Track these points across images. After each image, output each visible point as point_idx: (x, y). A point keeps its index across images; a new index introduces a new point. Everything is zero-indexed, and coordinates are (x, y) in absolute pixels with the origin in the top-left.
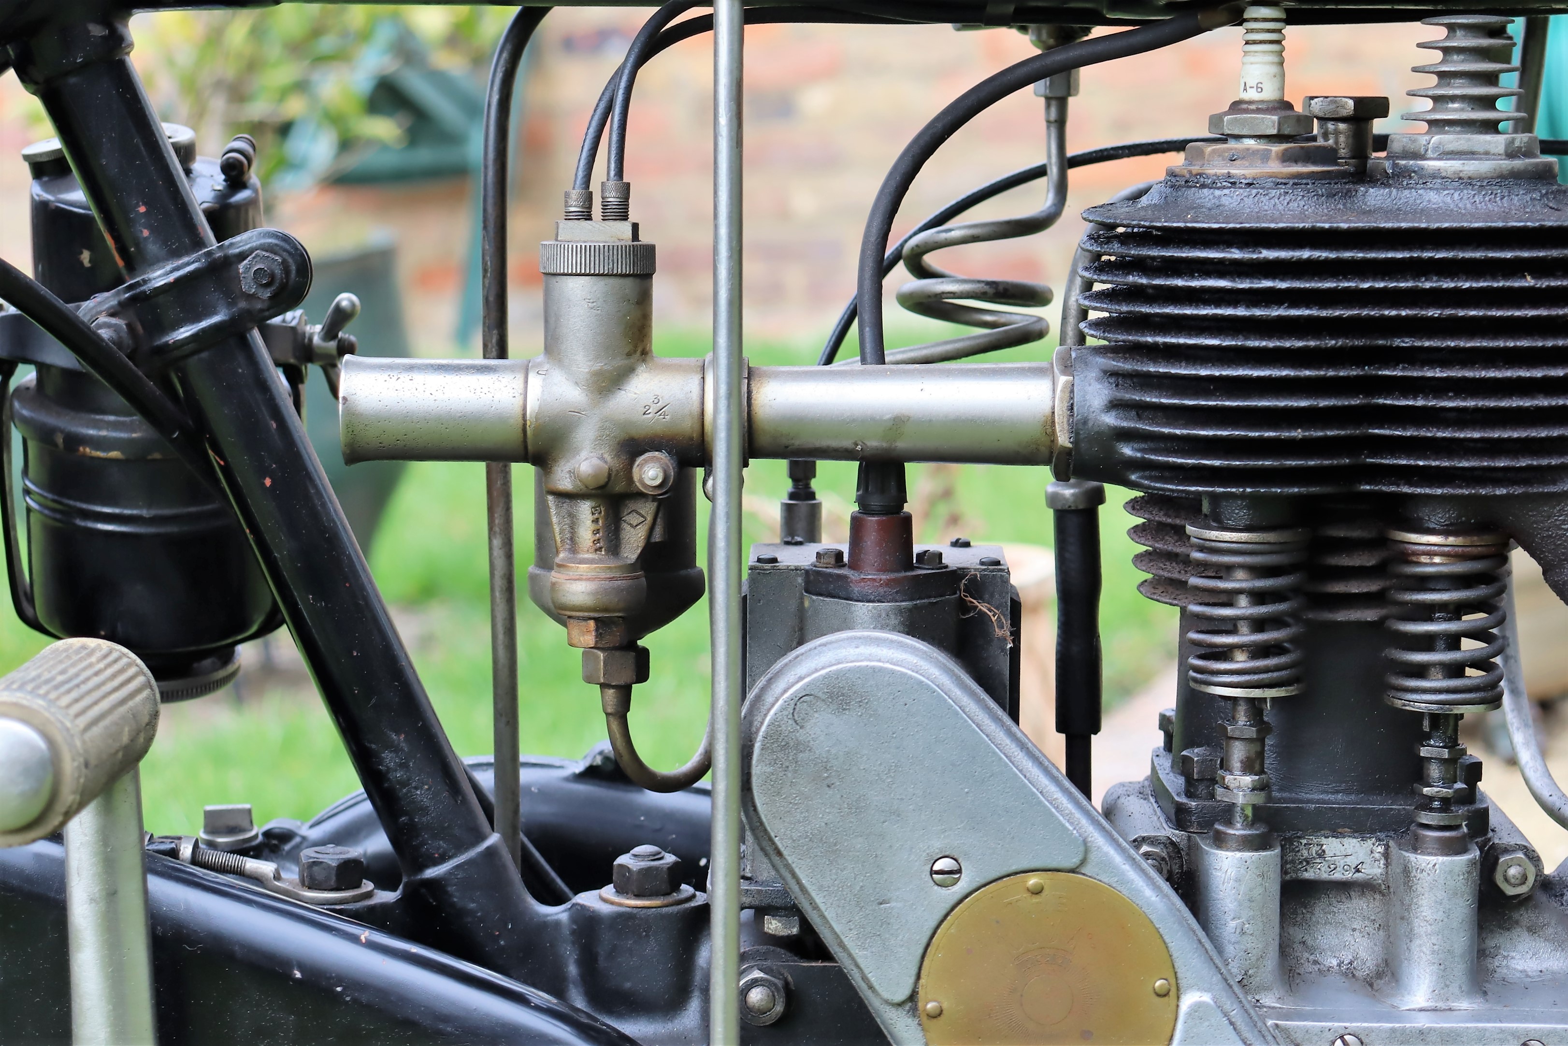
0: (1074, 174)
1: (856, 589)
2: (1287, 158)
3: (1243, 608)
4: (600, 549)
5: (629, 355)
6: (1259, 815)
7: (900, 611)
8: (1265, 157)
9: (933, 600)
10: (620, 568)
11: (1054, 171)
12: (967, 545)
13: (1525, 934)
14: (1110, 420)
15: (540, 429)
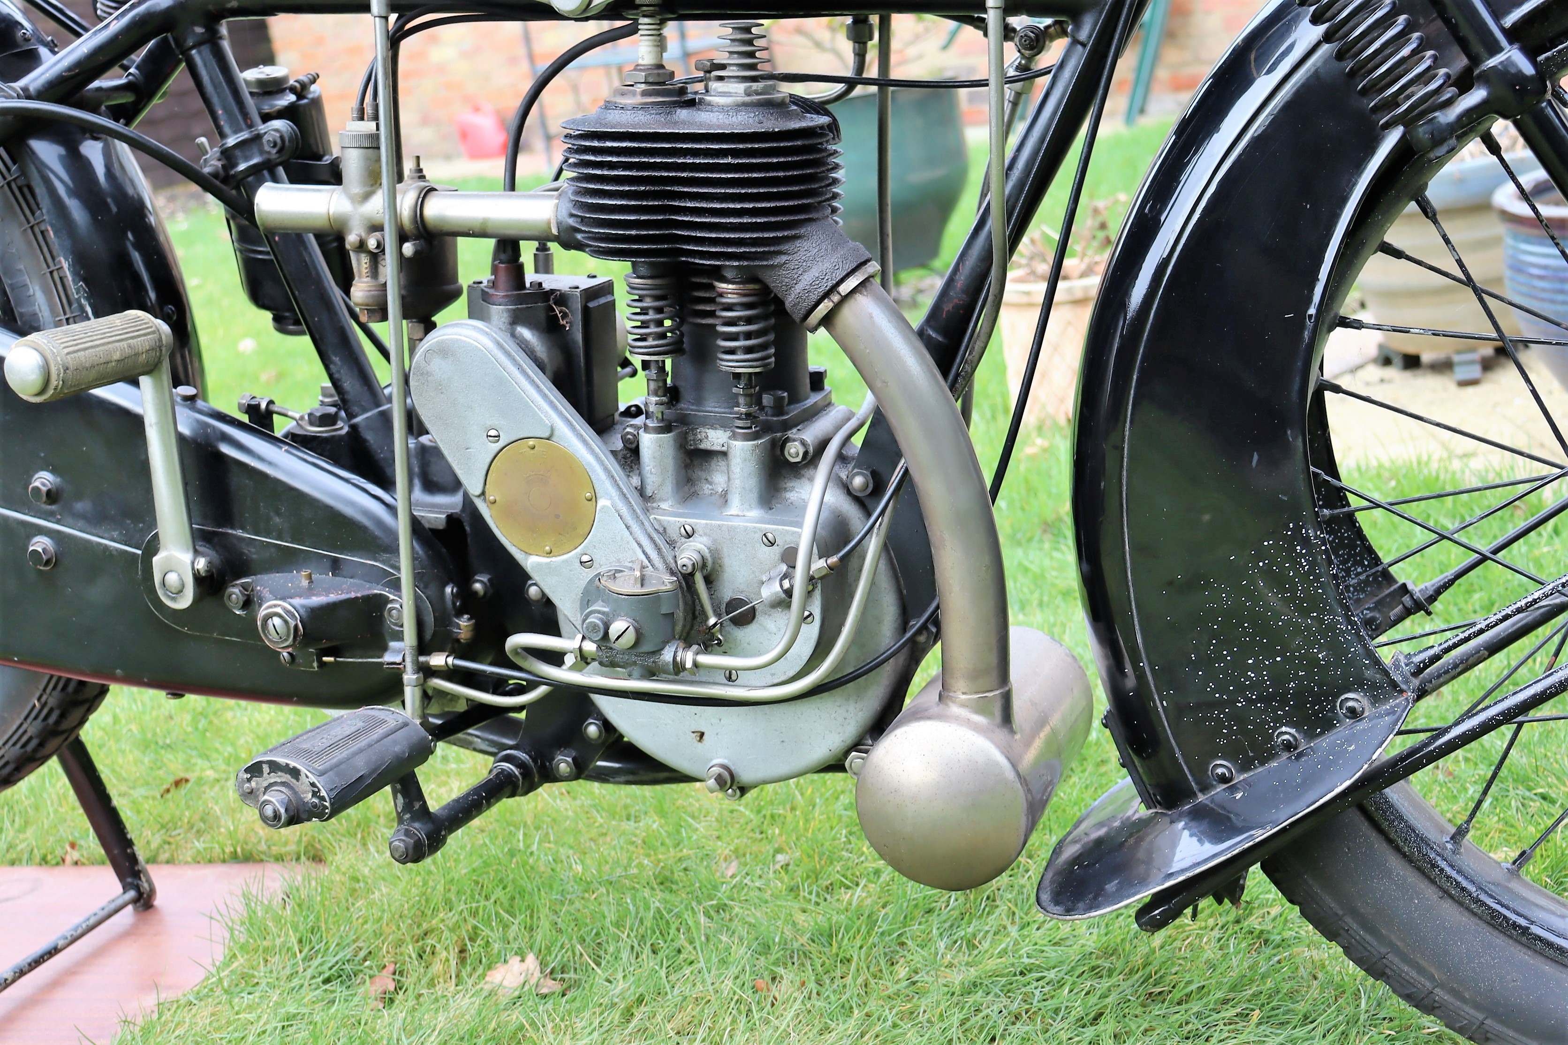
1: (495, 299)
2: (644, 94)
3: (651, 315)
4: (368, 277)
5: (372, 185)
6: (660, 418)
8: (634, 94)
9: (531, 305)
12: (594, 277)
13: (807, 482)
15: (335, 220)
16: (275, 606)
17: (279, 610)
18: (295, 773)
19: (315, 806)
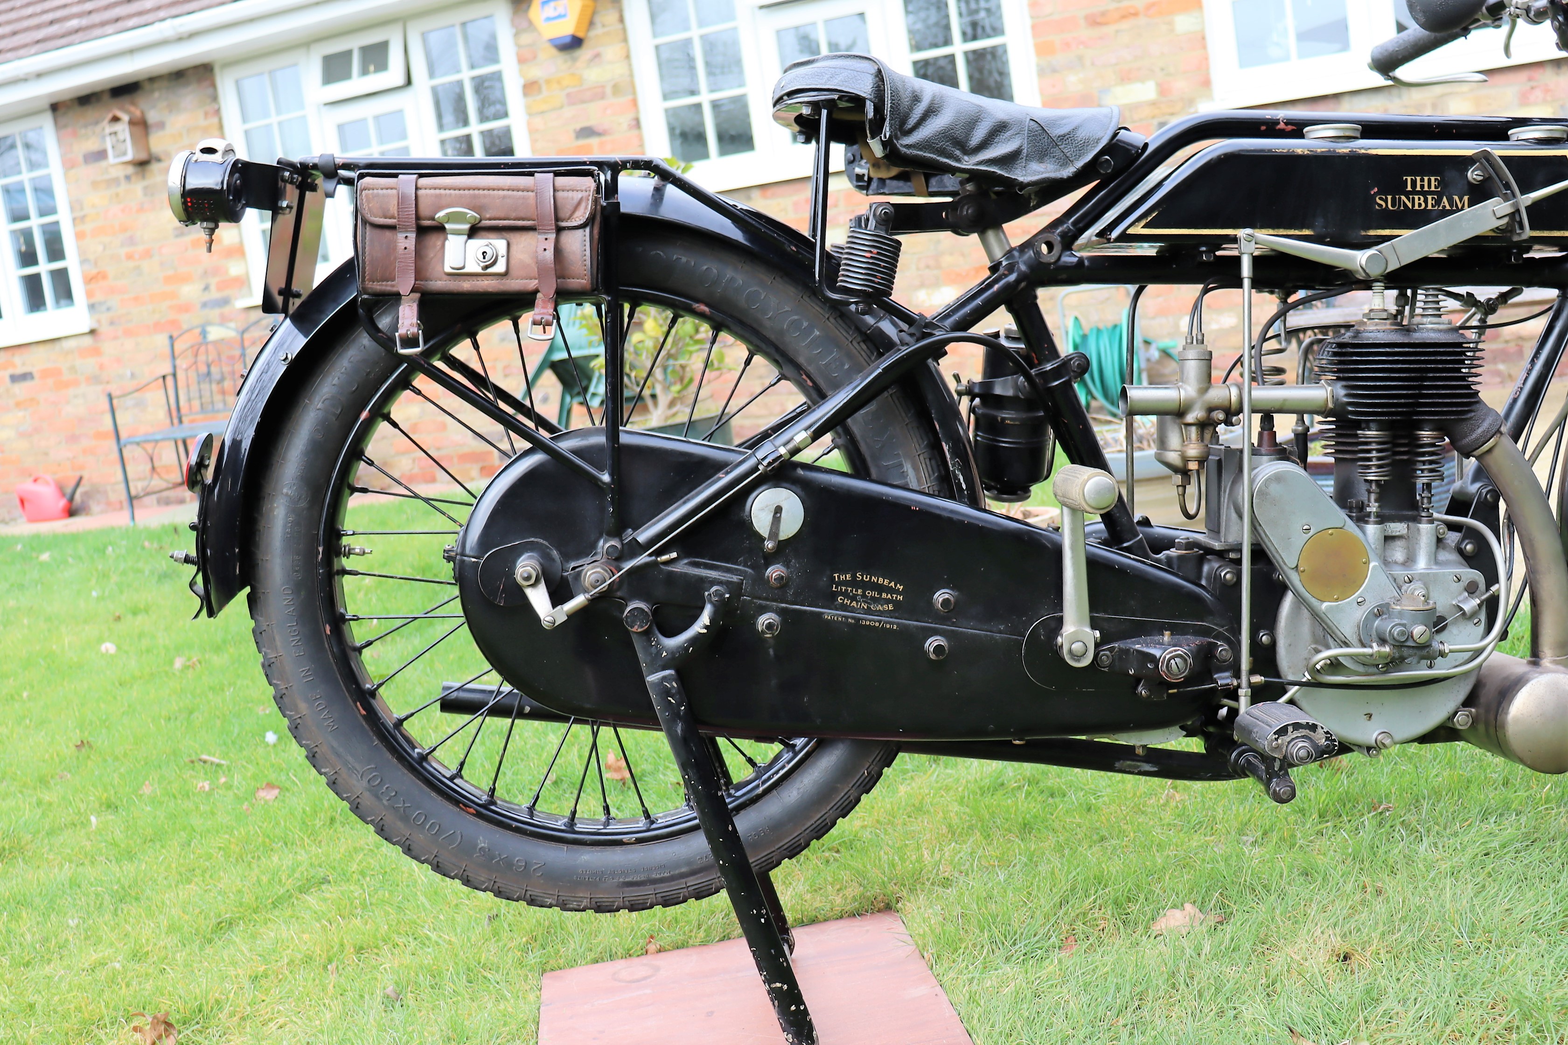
2: (1391, 324)
3: (1374, 454)
4: (1198, 440)
5: (1206, 383)
6: (1378, 515)
8: (1385, 324)
14: (1346, 400)
15: (1182, 405)
16: (1175, 651)
17: (1180, 652)
18: (1313, 728)
19: (1328, 746)
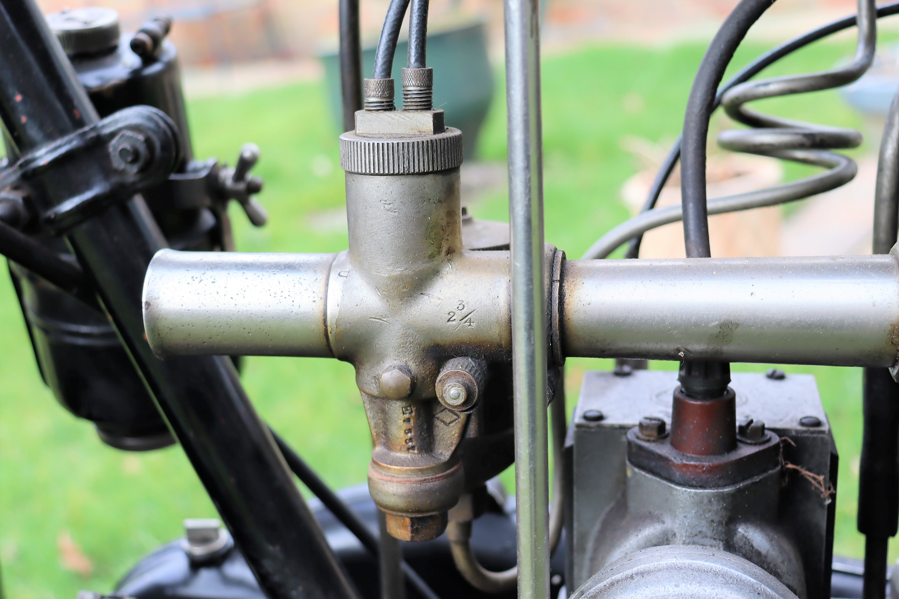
0: (882, 23)
1: (677, 472)
4: (413, 448)
5: (432, 257)
7: (722, 497)
9: (757, 479)
10: (433, 469)
11: (864, 22)
15: (341, 335)
